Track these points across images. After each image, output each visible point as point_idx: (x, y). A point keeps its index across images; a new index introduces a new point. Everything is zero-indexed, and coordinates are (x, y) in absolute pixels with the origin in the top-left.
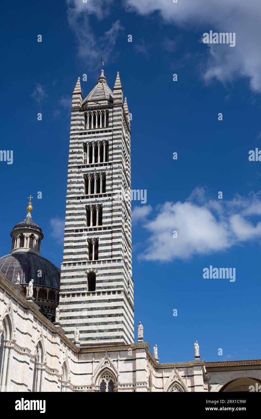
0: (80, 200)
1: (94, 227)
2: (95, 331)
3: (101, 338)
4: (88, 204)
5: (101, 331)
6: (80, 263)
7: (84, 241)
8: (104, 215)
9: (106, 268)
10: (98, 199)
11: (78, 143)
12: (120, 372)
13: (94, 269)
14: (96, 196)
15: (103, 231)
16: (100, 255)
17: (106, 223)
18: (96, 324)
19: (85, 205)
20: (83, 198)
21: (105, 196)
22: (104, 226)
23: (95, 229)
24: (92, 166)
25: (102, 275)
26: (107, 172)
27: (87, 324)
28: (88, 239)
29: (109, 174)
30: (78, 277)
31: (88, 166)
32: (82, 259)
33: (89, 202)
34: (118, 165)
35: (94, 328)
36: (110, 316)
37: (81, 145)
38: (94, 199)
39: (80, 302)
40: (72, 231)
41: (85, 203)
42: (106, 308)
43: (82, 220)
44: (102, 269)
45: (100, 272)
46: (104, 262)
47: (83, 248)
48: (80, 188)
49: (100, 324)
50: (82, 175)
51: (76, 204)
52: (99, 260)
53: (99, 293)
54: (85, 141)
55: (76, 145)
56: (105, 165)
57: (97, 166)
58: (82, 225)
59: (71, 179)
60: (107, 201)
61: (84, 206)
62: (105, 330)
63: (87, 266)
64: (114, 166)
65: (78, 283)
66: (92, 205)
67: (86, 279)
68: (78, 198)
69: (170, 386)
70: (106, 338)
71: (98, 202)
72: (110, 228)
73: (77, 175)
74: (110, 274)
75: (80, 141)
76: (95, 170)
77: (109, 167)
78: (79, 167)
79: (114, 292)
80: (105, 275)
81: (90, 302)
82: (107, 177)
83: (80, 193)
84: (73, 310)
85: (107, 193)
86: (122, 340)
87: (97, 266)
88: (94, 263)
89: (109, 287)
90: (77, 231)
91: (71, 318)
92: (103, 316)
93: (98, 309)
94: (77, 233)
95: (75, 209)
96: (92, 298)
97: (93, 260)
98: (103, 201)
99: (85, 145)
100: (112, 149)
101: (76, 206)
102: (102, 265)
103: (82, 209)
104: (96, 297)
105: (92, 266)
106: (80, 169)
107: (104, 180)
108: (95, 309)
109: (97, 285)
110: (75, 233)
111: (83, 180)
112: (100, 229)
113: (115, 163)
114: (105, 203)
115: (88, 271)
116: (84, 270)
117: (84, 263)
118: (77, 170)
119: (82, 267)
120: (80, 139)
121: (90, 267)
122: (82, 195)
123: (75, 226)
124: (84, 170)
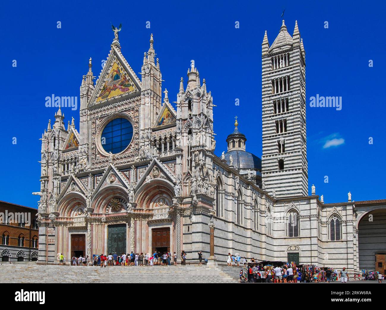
0: (271, 118)
1: (282, 133)
2: (284, 191)
3: (289, 194)
4: (276, 120)
5: (288, 190)
6: (273, 155)
7: (276, 142)
8: (288, 125)
9: (290, 157)
10: (283, 116)
11: (268, 80)
12: (301, 210)
13: (282, 158)
14: (282, 114)
15: (287, 135)
16: (286, 149)
17: (289, 130)
18: (285, 187)
19: (275, 120)
20: (273, 116)
21: (288, 113)
22: (288, 132)
23: (282, 135)
24: (279, 95)
25: (287, 161)
26: (289, 98)
27: (279, 187)
28: (278, 141)
29: (291, 99)
30: (272, 163)
31: (276, 95)
32: (274, 153)
33: (277, 119)
34: (297, 91)
35: (284, 189)
36: (293, 182)
37: (270, 82)
38: (281, 116)
39: (275, 176)
40: (268, 137)
41: (275, 119)
42: (291, 178)
43: (273, 130)
44: (287, 157)
45: (286, 159)
46: (289, 153)
47: (275, 146)
48: (271, 110)
49: (287, 187)
50: (272, 101)
51: (269, 120)
52: (285, 152)
53: (286, 171)
54: (273, 78)
55: (267, 82)
56: (288, 93)
57: (282, 94)
58: (273, 133)
59: (265, 105)
60: (290, 116)
61: (274, 121)
62: (291, 190)
63: (278, 156)
64: (294, 93)
65: (273, 166)
66: (280, 120)
67: (277, 164)
68: (270, 117)
69: (331, 216)
70: (291, 194)
71: (284, 117)
72: (292, 133)
73: (269, 102)
74: (293, 160)
75: (269, 79)
76: (281, 97)
77: (290, 94)
78: (270, 97)
79: (296, 170)
80: (290, 160)
81: (281, 175)
82: (289, 101)
83: (271, 113)
84: (271, 181)
85: (290, 111)
86: (301, 194)
87: (284, 156)
88: (282, 154)
89: (292, 167)
90: (270, 137)
91: (269, 185)
92: (289, 182)
93: (286, 179)
94: (270, 138)
95: (268, 124)
96: (281, 173)
97: (282, 152)
98: (287, 117)
99: (273, 81)
100: (293, 81)
101: (269, 122)
102: (288, 155)
103: (273, 123)
104: (284, 173)
105: (281, 156)
106: (270, 98)
107: (287, 103)
108: (284, 179)
109: (285, 166)
110: (269, 138)
111: (273, 105)
112: (286, 134)
113: (295, 91)
114: (288, 118)
115: (279, 159)
116: (276, 158)
117: (276, 155)
118: (268, 99)
119: (275, 157)
120: (269, 77)
121: (280, 156)
122: (272, 115)
123: (269, 134)
124: (272, 98)
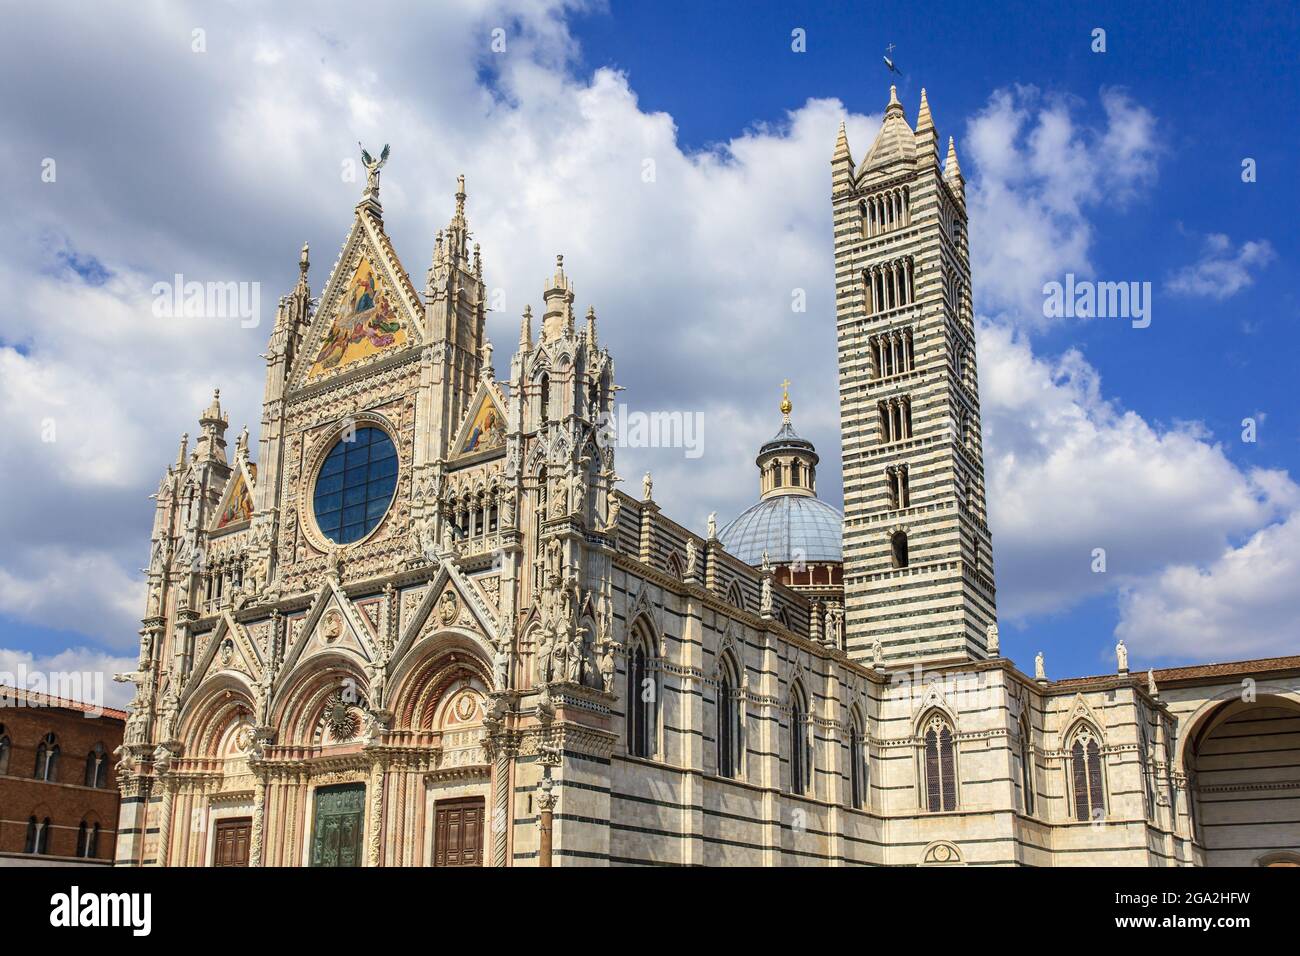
0: (866, 392)
1: (899, 442)
2: (913, 641)
3: (925, 653)
4: (882, 399)
5: (923, 640)
6: (875, 517)
7: (881, 472)
8: (915, 415)
9: (926, 522)
10: (901, 384)
11: (852, 272)
12: (960, 712)
13: (902, 525)
14: (897, 379)
15: (914, 448)
16: (912, 496)
17: (919, 432)
18: (913, 628)
19: (876, 400)
20: (871, 386)
21: (914, 375)
22: (916, 438)
23: (900, 447)
24: (884, 317)
25: (918, 536)
26: (915, 325)
27: (897, 630)
28: (888, 468)
29: (919, 330)
30: (874, 543)
31: (876, 319)
32: (879, 508)
33: (883, 394)
34: (936, 306)
35: (911, 634)
36: (938, 610)
37: (859, 275)
38: (893, 386)
39: (882, 590)
40: (857, 455)
41: (876, 396)
42: (931, 597)
43: (874, 431)
44: (917, 523)
45: (914, 530)
46: (921, 509)
47: (879, 486)
48: (863, 367)
49: (920, 626)
50: (865, 338)
51: (858, 400)
52: (911, 507)
53: (915, 570)
54: (865, 264)
55: (849, 277)
56: (910, 309)
57: (893, 314)
58: (873, 442)
59: (846, 352)
60: (919, 386)
61: (874, 402)
62: (932, 637)
63: (890, 522)
64: (926, 310)
65: (876, 555)
66: (891, 399)
67: (888, 547)
68: (863, 387)
70: (934, 652)
71: (901, 390)
72: (927, 440)
73: (857, 341)
74: (934, 532)
75: (856, 266)
76: (890, 325)
77: (917, 313)
78: (859, 323)
79: (944, 566)
80: (924, 534)
81: (900, 588)
82: (916, 336)
83: (865, 377)
84: (871, 606)
85: (917, 369)
86: (963, 653)
87: (907, 519)
88: (902, 513)
89: (933, 558)
90: (865, 454)
91: (868, 620)
92: (925, 612)
93: (917, 599)
94: (865, 459)
95: (858, 411)
96: (902, 580)
97: (901, 508)
98: (911, 387)
99: (866, 272)
100: (921, 273)
101: (861, 405)
102: (917, 517)
103: (872, 409)
104: (911, 579)
105: (898, 520)
106: (861, 328)
107: (911, 344)
108: (911, 600)
109: (911, 555)
110: (862, 460)
111: (867, 349)
112: (909, 445)
113: (928, 303)
114: (915, 390)
115: (892, 531)
116: (885, 528)
117: (884, 516)
118: (855, 330)
119: (880, 524)
120: (855, 261)
121: (896, 521)
122: (869, 381)
123: (860, 445)
124: (868, 327)
